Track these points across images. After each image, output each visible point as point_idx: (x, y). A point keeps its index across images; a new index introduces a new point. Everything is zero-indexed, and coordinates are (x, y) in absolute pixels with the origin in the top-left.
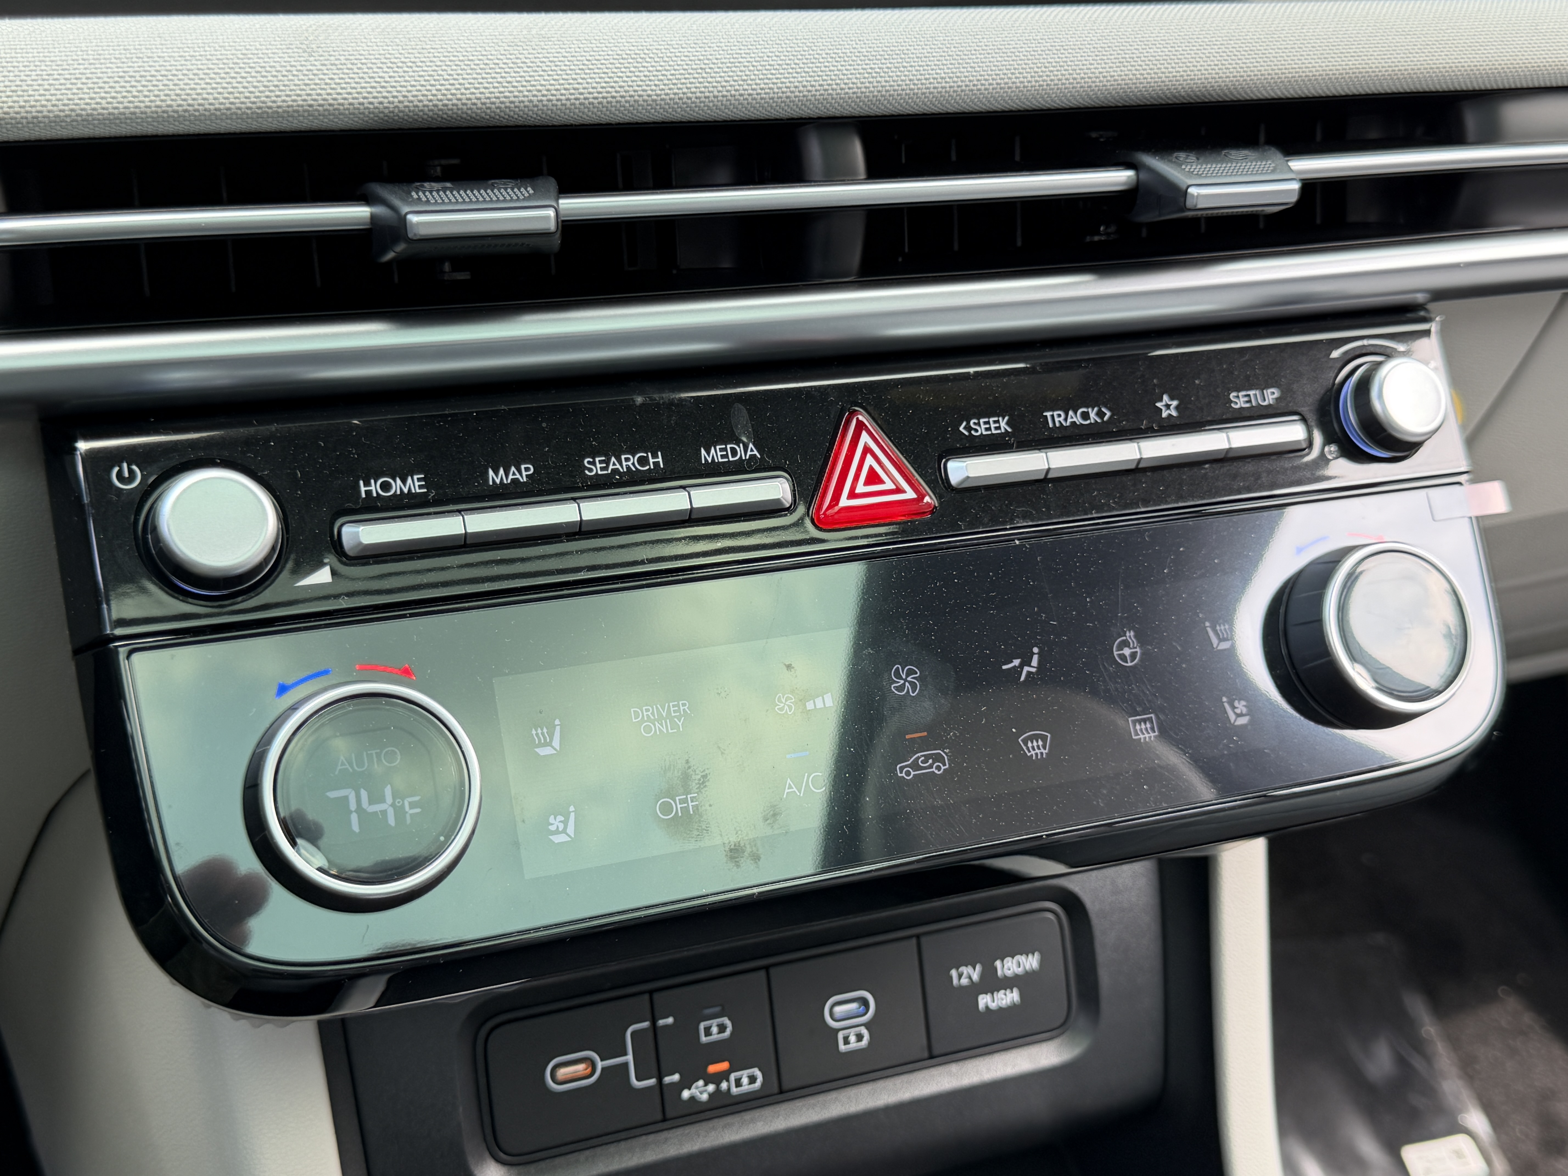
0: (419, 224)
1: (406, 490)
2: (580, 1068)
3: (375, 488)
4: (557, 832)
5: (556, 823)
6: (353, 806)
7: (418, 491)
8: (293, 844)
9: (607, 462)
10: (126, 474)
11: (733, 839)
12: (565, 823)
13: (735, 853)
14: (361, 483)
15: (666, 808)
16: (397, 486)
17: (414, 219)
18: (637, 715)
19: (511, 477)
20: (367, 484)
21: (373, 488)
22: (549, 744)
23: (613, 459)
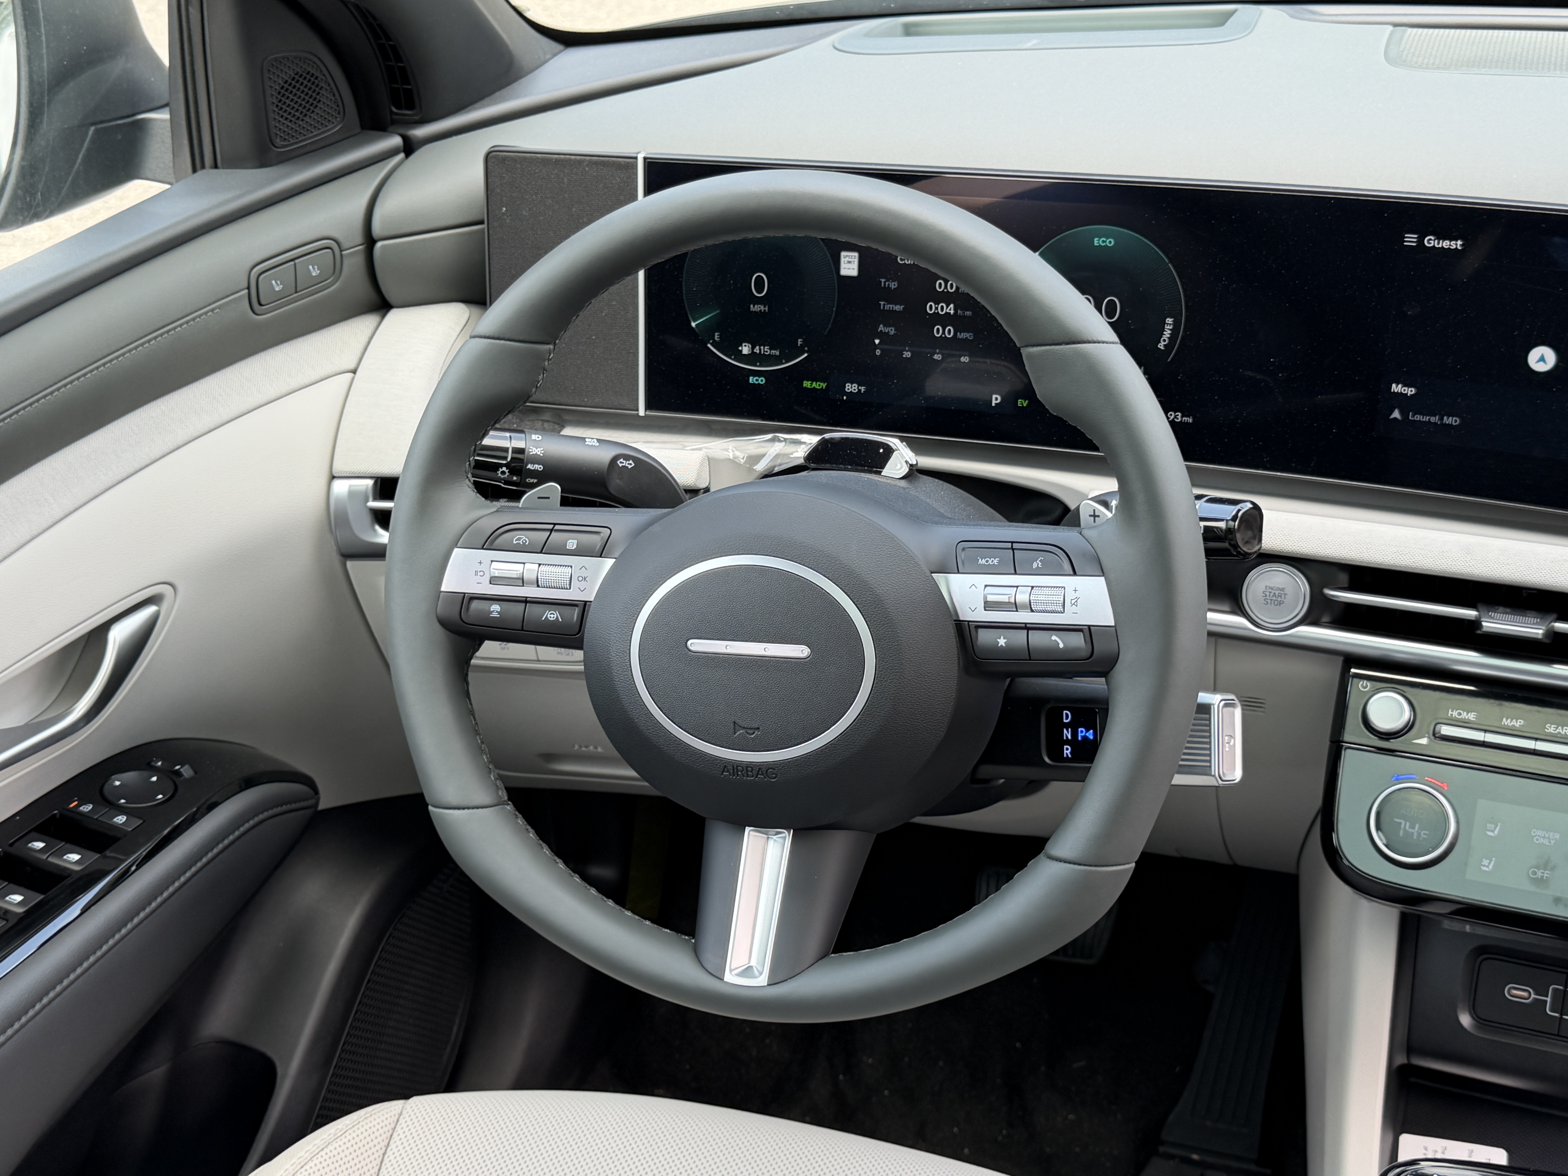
0: (1486, 626)
1: (1467, 718)
2: (1525, 994)
3: (1455, 714)
4: (1485, 866)
5: (1486, 862)
6: (1403, 826)
7: (1472, 719)
8: (1377, 832)
9: (1557, 728)
10: (1364, 685)
11: (1559, 895)
12: (1489, 863)
13: (1557, 900)
14: (1450, 710)
15: (1535, 873)
16: (1464, 715)
17: (1484, 624)
18: (1534, 832)
19: (1512, 723)
20: (1452, 711)
21: (1454, 713)
22: (1493, 831)
23: (1560, 728)
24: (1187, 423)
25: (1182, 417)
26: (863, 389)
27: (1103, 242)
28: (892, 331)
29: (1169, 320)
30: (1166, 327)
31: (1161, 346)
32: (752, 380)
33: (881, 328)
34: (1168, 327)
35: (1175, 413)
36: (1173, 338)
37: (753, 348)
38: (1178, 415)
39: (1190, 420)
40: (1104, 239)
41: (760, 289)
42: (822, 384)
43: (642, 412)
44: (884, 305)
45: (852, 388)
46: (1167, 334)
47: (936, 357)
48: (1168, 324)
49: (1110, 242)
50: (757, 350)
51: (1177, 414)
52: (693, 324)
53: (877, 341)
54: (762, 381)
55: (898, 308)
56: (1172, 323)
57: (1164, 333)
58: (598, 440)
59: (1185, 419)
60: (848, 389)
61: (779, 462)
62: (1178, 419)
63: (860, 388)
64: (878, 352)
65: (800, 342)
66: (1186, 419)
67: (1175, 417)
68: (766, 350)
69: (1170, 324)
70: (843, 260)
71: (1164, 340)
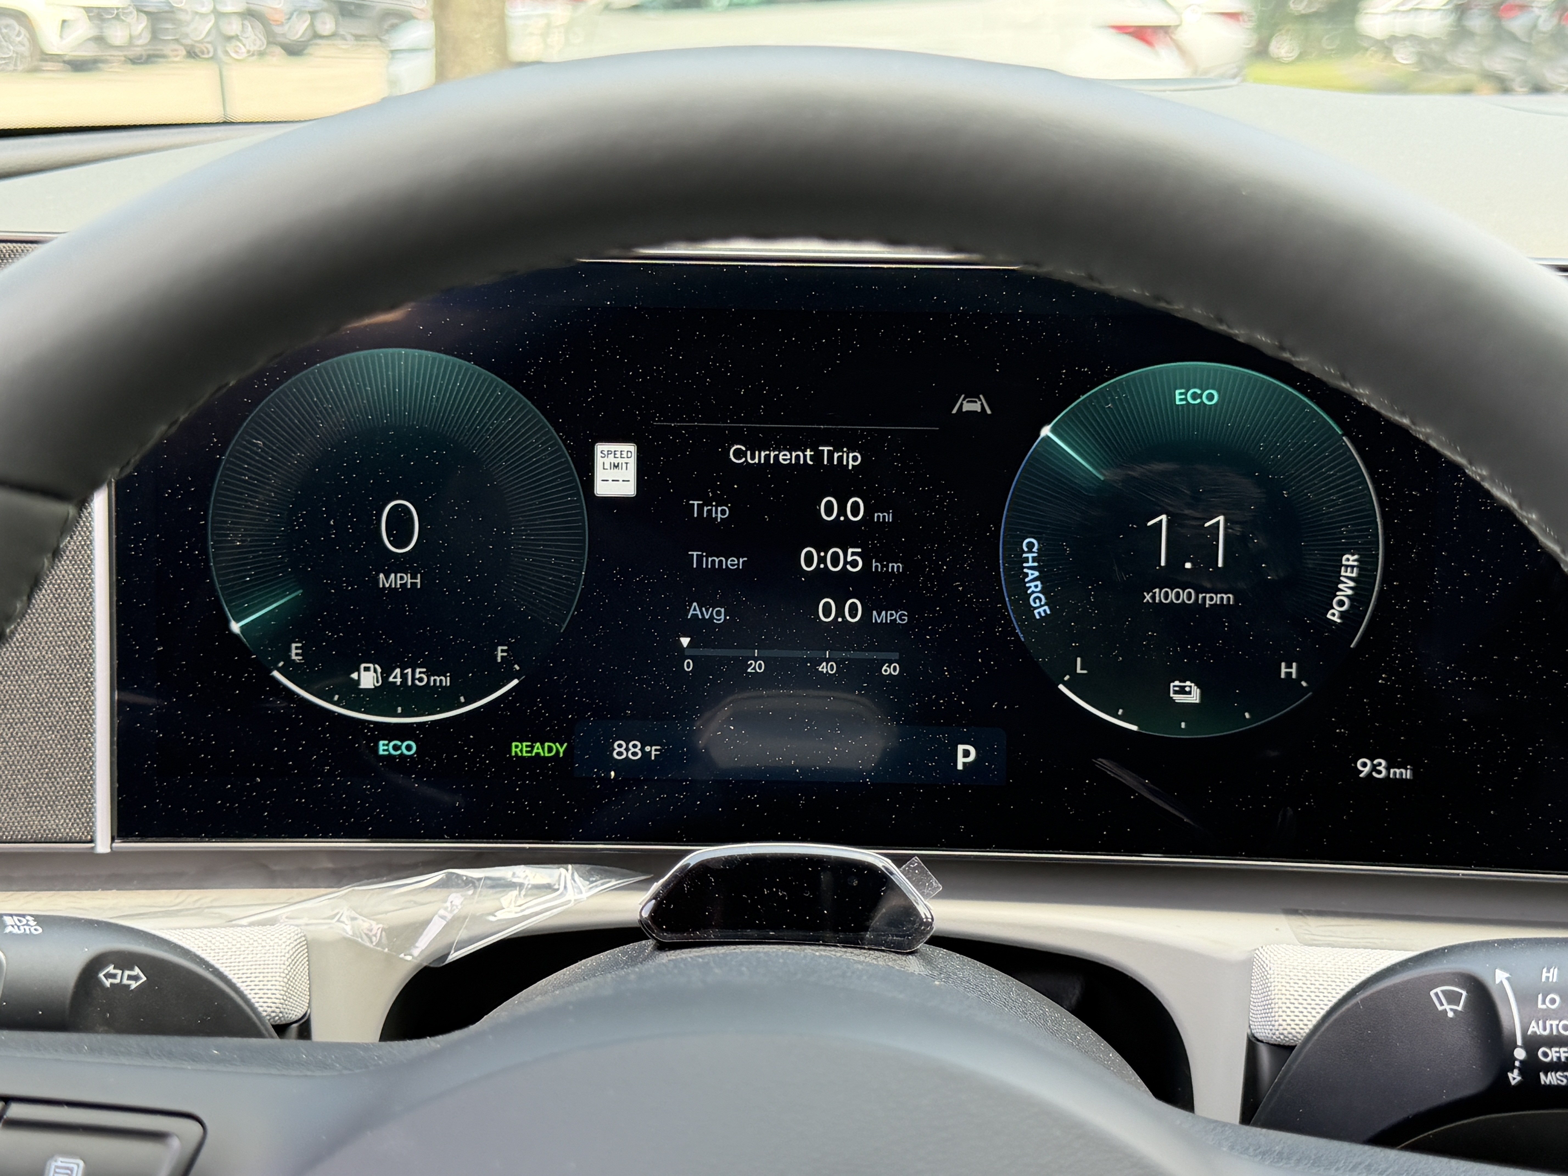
24: (1402, 781)
25: (1388, 769)
26: (653, 751)
27: (1195, 396)
28: (720, 616)
29: (1350, 559)
30: (1343, 573)
31: (1334, 615)
32: (384, 747)
33: (694, 610)
34: (1348, 574)
35: (1372, 761)
36: (1359, 597)
37: (387, 672)
38: (1380, 764)
39: (1407, 774)
40: (1199, 392)
41: (400, 534)
42: (555, 746)
43: (103, 844)
44: (699, 558)
45: (627, 750)
46: (1346, 588)
47: (823, 668)
48: (1347, 566)
49: (1211, 397)
50: (396, 678)
51: (1375, 762)
52: (236, 627)
53: (685, 641)
54: (408, 748)
55: (732, 563)
56: (1356, 563)
57: (1341, 586)
58: (36, 918)
59: (1396, 772)
60: (620, 754)
61: (463, 934)
62: (1380, 772)
63: (648, 749)
64: (688, 666)
65: (500, 653)
66: (1398, 771)
67: (1374, 768)
68: (419, 676)
69: (1352, 567)
70: (599, 461)
71: (1341, 603)
